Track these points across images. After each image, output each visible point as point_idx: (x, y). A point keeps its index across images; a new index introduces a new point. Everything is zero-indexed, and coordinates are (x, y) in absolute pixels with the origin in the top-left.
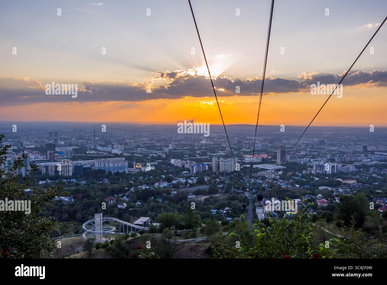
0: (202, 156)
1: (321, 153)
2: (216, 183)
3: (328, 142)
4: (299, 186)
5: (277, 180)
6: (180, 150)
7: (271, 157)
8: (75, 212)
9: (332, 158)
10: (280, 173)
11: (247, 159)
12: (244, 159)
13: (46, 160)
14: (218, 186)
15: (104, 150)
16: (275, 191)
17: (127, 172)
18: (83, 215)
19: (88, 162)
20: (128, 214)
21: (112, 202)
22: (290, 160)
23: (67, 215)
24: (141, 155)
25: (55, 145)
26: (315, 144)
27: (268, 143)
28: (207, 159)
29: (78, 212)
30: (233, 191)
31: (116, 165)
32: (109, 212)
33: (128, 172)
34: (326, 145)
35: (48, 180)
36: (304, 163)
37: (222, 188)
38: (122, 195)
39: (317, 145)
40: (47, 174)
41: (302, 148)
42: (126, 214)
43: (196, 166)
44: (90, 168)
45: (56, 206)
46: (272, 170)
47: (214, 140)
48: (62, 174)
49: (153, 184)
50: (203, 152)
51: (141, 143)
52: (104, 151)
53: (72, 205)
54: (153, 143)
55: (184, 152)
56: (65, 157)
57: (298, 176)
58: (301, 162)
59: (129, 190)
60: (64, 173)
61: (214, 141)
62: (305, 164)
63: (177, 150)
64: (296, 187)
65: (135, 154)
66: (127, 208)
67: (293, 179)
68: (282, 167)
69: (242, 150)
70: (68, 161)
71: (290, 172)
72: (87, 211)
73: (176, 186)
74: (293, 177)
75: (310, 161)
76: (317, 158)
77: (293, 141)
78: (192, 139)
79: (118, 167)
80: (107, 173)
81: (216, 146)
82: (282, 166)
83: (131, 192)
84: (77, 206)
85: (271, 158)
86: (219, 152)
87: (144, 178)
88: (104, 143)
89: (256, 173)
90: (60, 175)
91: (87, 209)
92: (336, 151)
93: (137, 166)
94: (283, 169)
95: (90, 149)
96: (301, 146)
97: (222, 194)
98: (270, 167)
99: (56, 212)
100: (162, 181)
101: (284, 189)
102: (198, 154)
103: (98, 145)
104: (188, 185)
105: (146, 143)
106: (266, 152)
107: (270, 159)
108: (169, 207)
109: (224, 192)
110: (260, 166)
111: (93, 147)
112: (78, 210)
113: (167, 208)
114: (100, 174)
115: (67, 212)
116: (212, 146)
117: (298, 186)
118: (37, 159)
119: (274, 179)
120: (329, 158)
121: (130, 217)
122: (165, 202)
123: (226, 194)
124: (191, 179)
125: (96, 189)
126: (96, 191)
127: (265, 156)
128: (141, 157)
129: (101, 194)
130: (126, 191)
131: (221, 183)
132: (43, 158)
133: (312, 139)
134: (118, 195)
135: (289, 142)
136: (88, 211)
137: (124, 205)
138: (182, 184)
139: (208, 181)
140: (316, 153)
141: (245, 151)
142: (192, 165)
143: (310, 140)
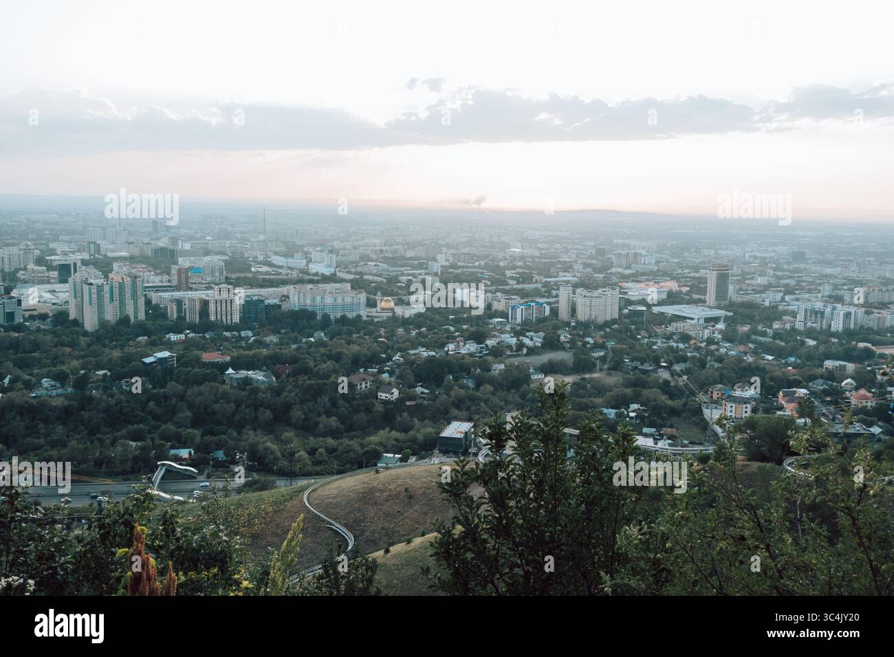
0: (523, 282)
1: (803, 281)
2: (586, 348)
3: (812, 257)
4: (773, 357)
5: (717, 343)
6: (468, 267)
7: (688, 289)
8: (288, 407)
9: (834, 294)
10: (721, 326)
11: (633, 292)
12: (626, 293)
13: (170, 286)
14: (593, 354)
15: (289, 265)
16: (732, 369)
17: (365, 318)
18: (305, 414)
19: (268, 292)
20: (405, 414)
21: (364, 385)
22: (737, 297)
23: (268, 414)
24: (381, 279)
25: (174, 250)
26: (783, 259)
27: (669, 255)
28: (537, 289)
29: (293, 407)
30: (630, 368)
31: (339, 300)
32: (363, 408)
33: (367, 316)
34: (811, 261)
35: (188, 332)
36: (772, 304)
37: (603, 359)
38: (375, 370)
39: (788, 263)
40: (181, 318)
41: (753, 270)
42: (403, 414)
43: (523, 307)
44: (279, 307)
45: (244, 393)
46: (699, 319)
47: (539, 245)
48: (217, 318)
49: (443, 345)
50: (523, 273)
51: (372, 251)
52: (289, 268)
53: (277, 392)
54: (396, 252)
55: (478, 273)
56: (209, 279)
57: (764, 334)
58: (764, 301)
59: (389, 358)
60: (222, 317)
61: (540, 249)
62: (774, 308)
63: (460, 267)
64: (768, 360)
65: (366, 274)
66: (401, 401)
67: (754, 342)
68: (723, 312)
69: (614, 270)
70: (229, 289)
71: (743, 324)
72: (314, 406)
73: (497, 352)
74: (753, 337)
75: (783, 300)
76: (797, 292)
77: (728, 252)
78: (485, 244)
79: (343, 306)
80: (319, 317)
81: (548, 261)
82: (721, 309)
83: (395, 363)
84: (290, 392)
85: (690, 291)
86: (561, 274)
87: (407, 331)
88: (283, 249)
89: (663, 326)
90: (213, 321)
91: (311, 401)
92: (836, 277)
93: (383, 303)
94: (726, 319)
95: (254, 261)
96: (750, 263)
97: (604, 373)
98: (695, 313)
99: (244, 406)
100: (462, 339)
101: (750, 365)
102: (512, 278)
103: (272, 253)
104: (525, 351)
105: (382, 251)
106: (673, 278)
107: (688, 293)
108: (495, 400)
109: (609, 369)
110: (670, 310)
111: (261, 258)
112: (293, 402)
113: (492, 402)
114: (305, 321)
115: (268, 407)
116: (537, 260)
117: (770, 358)
118: (148, 282)
119: (710, 341)
120: (827, 294)
121: (412, 421)
122: (485, 388)
123: (613, 372)
124: (527, 337)
125: (318, 355)
126: (318, 358)
127: (673, 285)
128: (382, 282)
129: (332, 366)
130: (382, 362)
131: (598, 347)
132: (161, 282)
133: (774, 248)
134: (366, 368)
135: (718, 254)
136: (316, 405)
137: (393, 394)
138: (510, 347)
139: (568, 342)
140: (792, 282)
141: (619, 273)
142: (512, 303)
143: (768, 250)
